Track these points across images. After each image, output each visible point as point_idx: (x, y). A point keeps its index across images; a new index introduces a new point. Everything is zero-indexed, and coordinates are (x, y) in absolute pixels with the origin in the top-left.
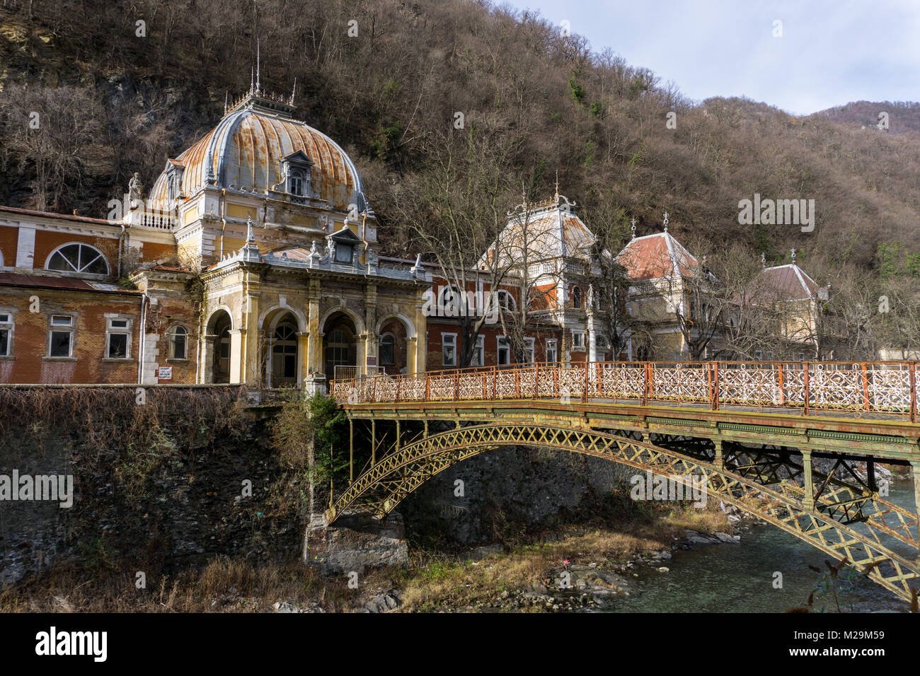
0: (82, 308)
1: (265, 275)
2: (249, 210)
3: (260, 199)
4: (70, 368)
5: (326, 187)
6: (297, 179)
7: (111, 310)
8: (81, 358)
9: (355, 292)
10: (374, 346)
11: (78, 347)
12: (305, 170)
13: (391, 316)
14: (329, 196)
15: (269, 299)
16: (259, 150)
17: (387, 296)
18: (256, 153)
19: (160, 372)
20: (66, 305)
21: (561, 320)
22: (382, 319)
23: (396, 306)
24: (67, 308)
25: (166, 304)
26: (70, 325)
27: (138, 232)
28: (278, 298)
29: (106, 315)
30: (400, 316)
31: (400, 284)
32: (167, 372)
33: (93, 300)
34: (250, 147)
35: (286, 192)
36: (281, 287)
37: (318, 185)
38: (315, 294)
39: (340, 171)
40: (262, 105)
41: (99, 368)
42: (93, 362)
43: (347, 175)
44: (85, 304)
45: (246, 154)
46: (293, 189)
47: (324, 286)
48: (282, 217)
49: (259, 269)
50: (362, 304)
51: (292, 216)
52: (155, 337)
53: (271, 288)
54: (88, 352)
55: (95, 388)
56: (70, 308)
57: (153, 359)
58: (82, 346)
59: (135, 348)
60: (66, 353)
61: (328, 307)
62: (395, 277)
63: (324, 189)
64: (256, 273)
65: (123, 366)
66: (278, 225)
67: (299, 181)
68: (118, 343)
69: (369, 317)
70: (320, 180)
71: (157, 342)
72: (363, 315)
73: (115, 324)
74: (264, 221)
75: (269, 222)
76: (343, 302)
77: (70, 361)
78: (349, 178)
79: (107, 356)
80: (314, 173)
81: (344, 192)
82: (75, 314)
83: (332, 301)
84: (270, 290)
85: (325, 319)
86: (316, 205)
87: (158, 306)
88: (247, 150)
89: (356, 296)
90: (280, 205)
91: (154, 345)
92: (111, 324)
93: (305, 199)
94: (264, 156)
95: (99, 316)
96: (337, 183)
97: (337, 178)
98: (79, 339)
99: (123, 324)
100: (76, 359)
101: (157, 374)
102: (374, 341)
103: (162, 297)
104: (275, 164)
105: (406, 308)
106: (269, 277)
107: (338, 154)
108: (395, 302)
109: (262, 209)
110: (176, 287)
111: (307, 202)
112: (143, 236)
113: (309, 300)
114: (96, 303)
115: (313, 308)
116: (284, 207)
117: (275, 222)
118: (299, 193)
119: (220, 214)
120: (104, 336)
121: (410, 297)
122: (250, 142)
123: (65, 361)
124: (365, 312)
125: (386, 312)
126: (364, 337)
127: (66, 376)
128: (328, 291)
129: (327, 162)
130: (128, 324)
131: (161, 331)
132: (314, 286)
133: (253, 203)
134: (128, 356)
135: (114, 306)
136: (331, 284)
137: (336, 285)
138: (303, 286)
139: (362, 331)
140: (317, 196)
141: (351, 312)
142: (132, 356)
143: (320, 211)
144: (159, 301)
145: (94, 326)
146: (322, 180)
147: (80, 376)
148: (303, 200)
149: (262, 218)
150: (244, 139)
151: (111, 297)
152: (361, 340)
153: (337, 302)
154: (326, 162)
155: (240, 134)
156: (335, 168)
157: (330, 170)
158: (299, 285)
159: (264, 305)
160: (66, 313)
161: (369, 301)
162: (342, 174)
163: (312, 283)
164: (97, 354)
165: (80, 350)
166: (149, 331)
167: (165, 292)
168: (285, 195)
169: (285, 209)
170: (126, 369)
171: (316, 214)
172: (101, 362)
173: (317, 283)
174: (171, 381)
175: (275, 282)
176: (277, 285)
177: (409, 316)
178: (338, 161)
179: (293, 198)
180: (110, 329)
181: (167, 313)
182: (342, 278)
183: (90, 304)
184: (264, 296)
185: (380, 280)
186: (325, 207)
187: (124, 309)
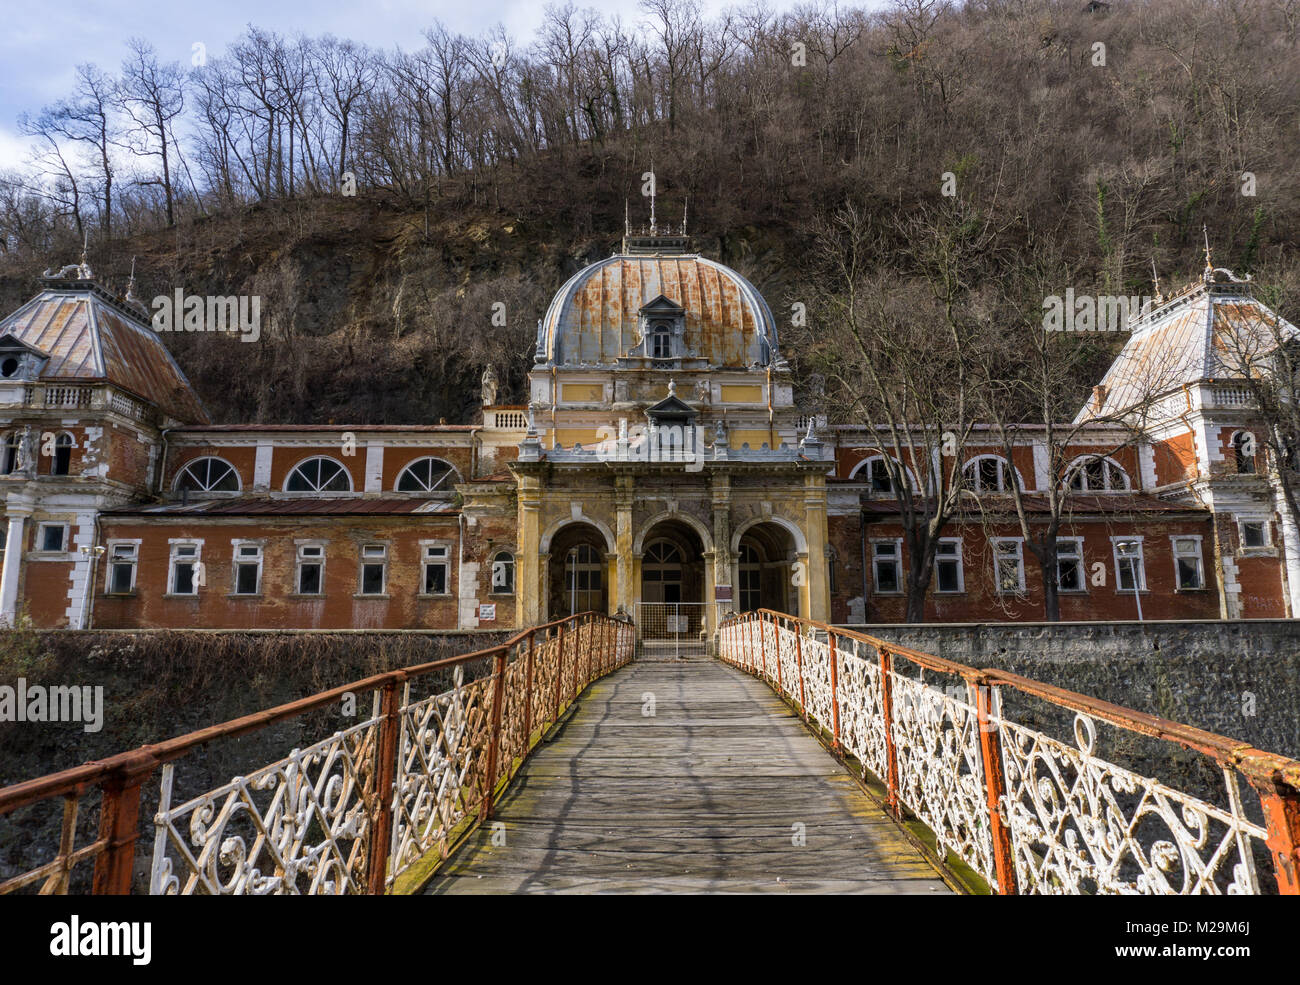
0: (395, 535)
1: (550, 476)
2: (593, 388)
3: (608, 372)
4: (383, 608)
5: (709, 338)
6: (662, 335)
7: (427, 536)
8: (394, 595)
9: (692, 489)
10: (728, 570)
11: (391, 581)
12: (672, 320)
13: (760, 521)
14: (714, 351)
15: (556, 510)
16: (609, 306)
17: (751, 491)
18: (605, 311)
19: (481, 611)
20: (377, 533)
21: (1208, 499)
22: (743, 528)
23: (767, 506)
24: (378, 536)
25: (486, 524)
26: (383, 556)
27: (491, 436)
28: (569, 507)
29: (421, 542)
30: (775, 519)
31: (773, 470)
32: (490, 611)
33: (406, 524)
34: (597, 304)
35: (646, 356)
36: (574, 492)
37: (696, 338)
38: (625, 497)
39: (732, 312)
40: (641, 245)
41: (414, 606)
42: (407, 599)
43: (745, 315)
44: (398, 530)
45: (590, 315)
46: (657, 351)
47: (642, 485)
48: (640, 391)
49: (538, 470)
50: (706, 506)
51: (654, 388)
52: (474, 566)
53: (559, 495)
54: (401, 588)
55: (332, 634)
56: (383, 536)
57: (473, 594)
58: (396, 582)
59: (454, 581)
60: (379, 589)
61: (648, 515)
62: (764, 460)
63: (706, 342)
64: (533, 476)
65: (440, 604)
66: (634, 403)
67: (666, 338)
68: (436, 576)
69: (718, 525)
70: (699, 330)
71: (477, 573)
72: (708, 522)
73: (433, 552)
74: (614, 401)
75: (621, 400)
76: (673, 506)
77: (382, 598)
78: (747, 318)
79: (423, 592)
80: (691, 320)
81: (740, 341)
82: (388, 542)
83: (655, 506)
84: (555, 497)
85: (644, 533)
86: (693, 367)
87: (477, 527)
88: (592, 310)
89: (695, 495)
90: (633, 375)
91: (473, 576)
92: (427, 551)
93: (673, 361)
94: (616, 313)
95: (413, 544)
96: (727, 329)
97: (727, 322)
98: (392, 572)
99: (441, 552)
100: (388, 596)
101: (477, 614)
102: (727, 561)
103: (482, 514)
104: (631, 321)
105: (787, 505)
106: (556, 480)
107: (734, 288)
108: (766, 498)
109: (610, 385)
110: (498, 501)
111: (677, 365)
112: (497, 439)
113: (616, 506)
114: (409, 528)
115: (624, 519)
116: (641, 377)
117: (629, 400)
118: (667, 353)
119: (551, 400)
120: (419, 568)
121: (793, 488)
122: (598, 299)
123: (377, 599)
124: (712, 518)
125: (751, 516)
126: (712, 556)
127: (379, 617)
128: (647, 491)
129: (714, 302)
130: (446, 551)
131: (481, 559)
132: (623, 486)
133: (597, 379)
134: (447, 591)
135: (429, 531)
136: (652, 481)
137: (662, 481)
138: (608, 488)
139: (710, 548)
140: (695, 354)
141: (688, 519)
142: (452, 591)
143: (694, 374)
144: (478, 521)
145: (409, 556)
146: (703, 330)
147: (394, 617)
148: (671, 364)
149: (610, 397)
150: (590, 297)
151: (424, 519)
152: (707, 561)
153: (663, 506)
154: (711, 303)
155: (585, 292)
156: (726, 309)
157: (715, 313)
158: (602, 487)
159: (549, 519)
160: (379, 542)
161: (715, 501)
162: (736, 315)
163: (619, 482)
164: (412, 590)
165: (393, 585)
166: (467, 559)
167: (484, 509)
168: (643, 361)
169: (642, 379)
170: (444, 608)
171: (691, 380)
172: (415, 599)
173: (628, 482)
174: (495, 622)
175: (565, 485)
176: (567, 490)
177: (794, 519)
178: (731, 298)
179: (655, 363)
180: (427, 559)
181: (488, 535)
182: (668, 470)
183: (403, 530)
184: (548, 507)
185: (731, 467)
186: (705, 367)
187: (440, 534)
